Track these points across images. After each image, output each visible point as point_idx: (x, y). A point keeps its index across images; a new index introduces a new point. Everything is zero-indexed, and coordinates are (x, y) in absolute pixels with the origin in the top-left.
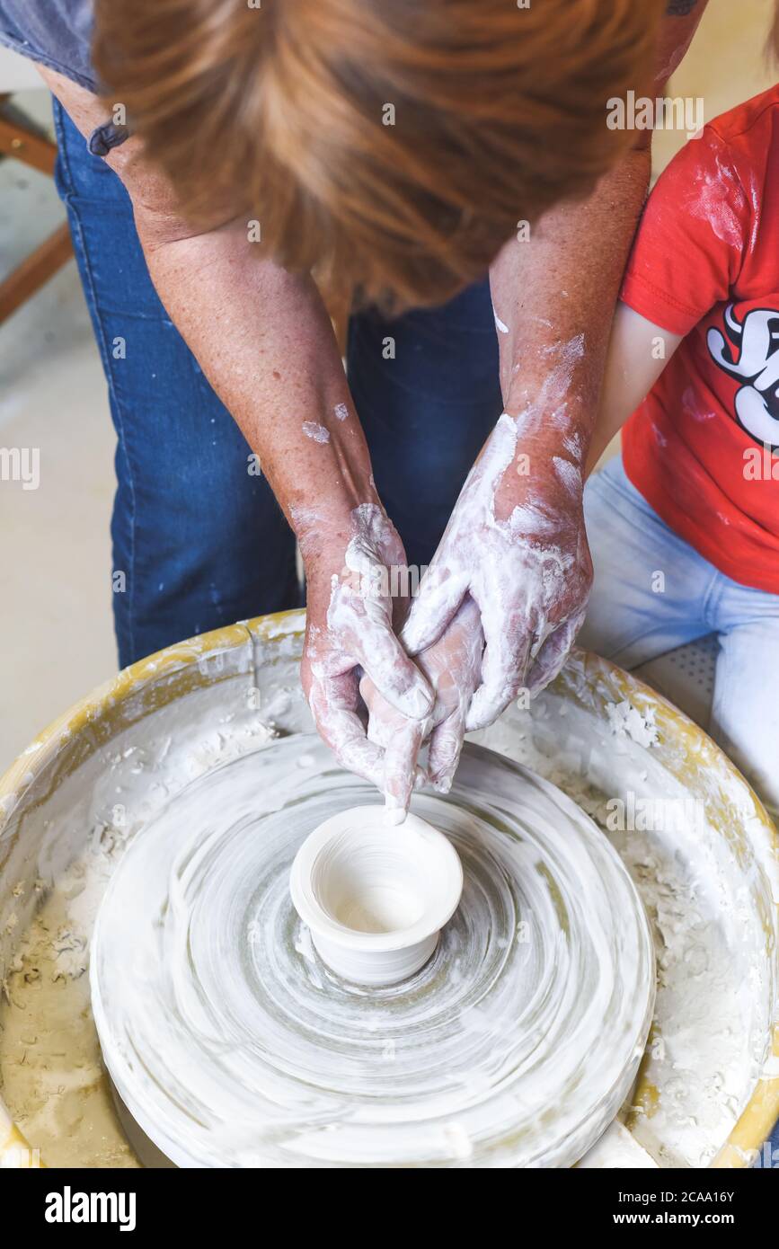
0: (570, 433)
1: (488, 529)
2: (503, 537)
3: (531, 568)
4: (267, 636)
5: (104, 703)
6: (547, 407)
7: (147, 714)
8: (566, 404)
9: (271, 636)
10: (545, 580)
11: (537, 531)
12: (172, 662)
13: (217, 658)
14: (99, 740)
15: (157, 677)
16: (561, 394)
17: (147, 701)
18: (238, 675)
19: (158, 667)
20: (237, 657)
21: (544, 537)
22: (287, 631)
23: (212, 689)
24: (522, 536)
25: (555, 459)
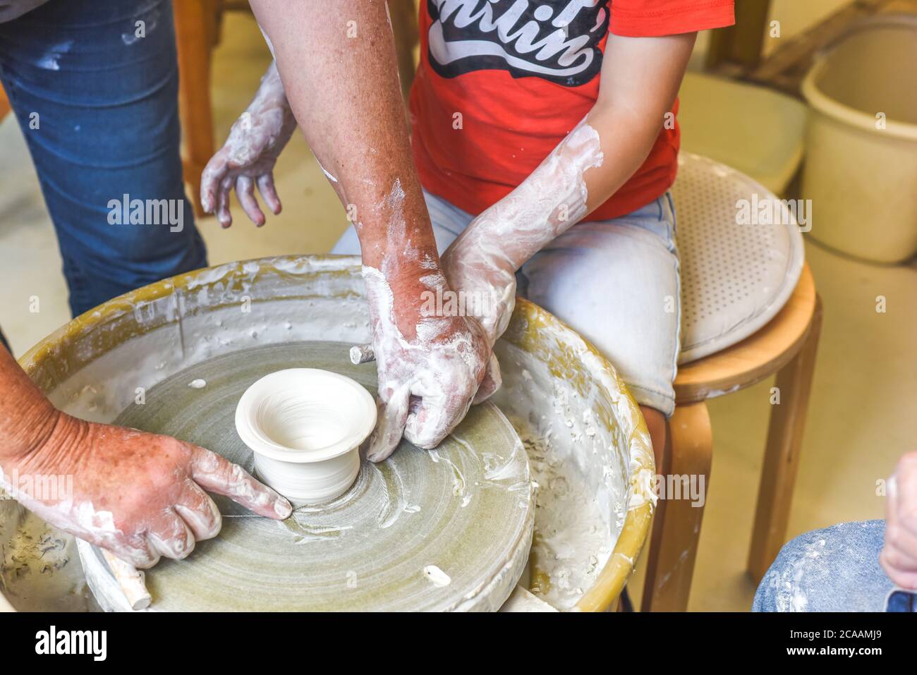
0: (422, 258)
1: (407, 351)
2: (420, 351)
3: (452, 357)
4: (186, 287)
5: (60, 342)
6: (398, 250)
7: (96, 356)
8: (409, 240)
9: (190, 288)
10: (465, 360)
11: (439, 332)
12: (112, 310)
13: (149, 307)
14: (59, 375)
15: (101, 323)
16: (403, 235)
17: (95, 345)
18: (167, 324)
19: (102, 314)
20: (165, 307)
21: (446, 332)
22: (202, 282)
23: (146, 337)
24: (433, 341)
25: (421, 280)
